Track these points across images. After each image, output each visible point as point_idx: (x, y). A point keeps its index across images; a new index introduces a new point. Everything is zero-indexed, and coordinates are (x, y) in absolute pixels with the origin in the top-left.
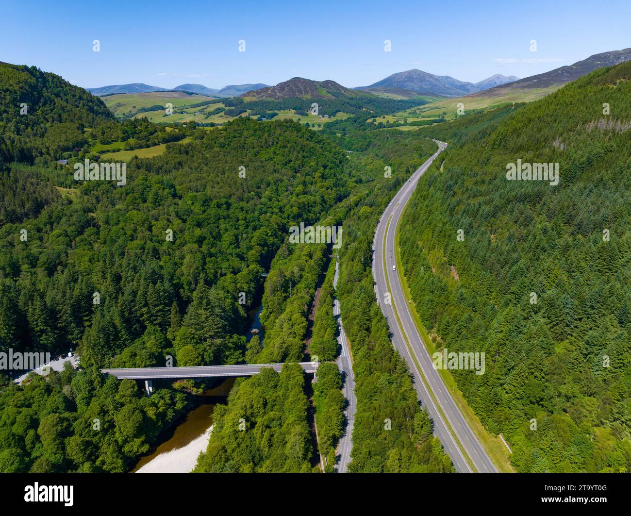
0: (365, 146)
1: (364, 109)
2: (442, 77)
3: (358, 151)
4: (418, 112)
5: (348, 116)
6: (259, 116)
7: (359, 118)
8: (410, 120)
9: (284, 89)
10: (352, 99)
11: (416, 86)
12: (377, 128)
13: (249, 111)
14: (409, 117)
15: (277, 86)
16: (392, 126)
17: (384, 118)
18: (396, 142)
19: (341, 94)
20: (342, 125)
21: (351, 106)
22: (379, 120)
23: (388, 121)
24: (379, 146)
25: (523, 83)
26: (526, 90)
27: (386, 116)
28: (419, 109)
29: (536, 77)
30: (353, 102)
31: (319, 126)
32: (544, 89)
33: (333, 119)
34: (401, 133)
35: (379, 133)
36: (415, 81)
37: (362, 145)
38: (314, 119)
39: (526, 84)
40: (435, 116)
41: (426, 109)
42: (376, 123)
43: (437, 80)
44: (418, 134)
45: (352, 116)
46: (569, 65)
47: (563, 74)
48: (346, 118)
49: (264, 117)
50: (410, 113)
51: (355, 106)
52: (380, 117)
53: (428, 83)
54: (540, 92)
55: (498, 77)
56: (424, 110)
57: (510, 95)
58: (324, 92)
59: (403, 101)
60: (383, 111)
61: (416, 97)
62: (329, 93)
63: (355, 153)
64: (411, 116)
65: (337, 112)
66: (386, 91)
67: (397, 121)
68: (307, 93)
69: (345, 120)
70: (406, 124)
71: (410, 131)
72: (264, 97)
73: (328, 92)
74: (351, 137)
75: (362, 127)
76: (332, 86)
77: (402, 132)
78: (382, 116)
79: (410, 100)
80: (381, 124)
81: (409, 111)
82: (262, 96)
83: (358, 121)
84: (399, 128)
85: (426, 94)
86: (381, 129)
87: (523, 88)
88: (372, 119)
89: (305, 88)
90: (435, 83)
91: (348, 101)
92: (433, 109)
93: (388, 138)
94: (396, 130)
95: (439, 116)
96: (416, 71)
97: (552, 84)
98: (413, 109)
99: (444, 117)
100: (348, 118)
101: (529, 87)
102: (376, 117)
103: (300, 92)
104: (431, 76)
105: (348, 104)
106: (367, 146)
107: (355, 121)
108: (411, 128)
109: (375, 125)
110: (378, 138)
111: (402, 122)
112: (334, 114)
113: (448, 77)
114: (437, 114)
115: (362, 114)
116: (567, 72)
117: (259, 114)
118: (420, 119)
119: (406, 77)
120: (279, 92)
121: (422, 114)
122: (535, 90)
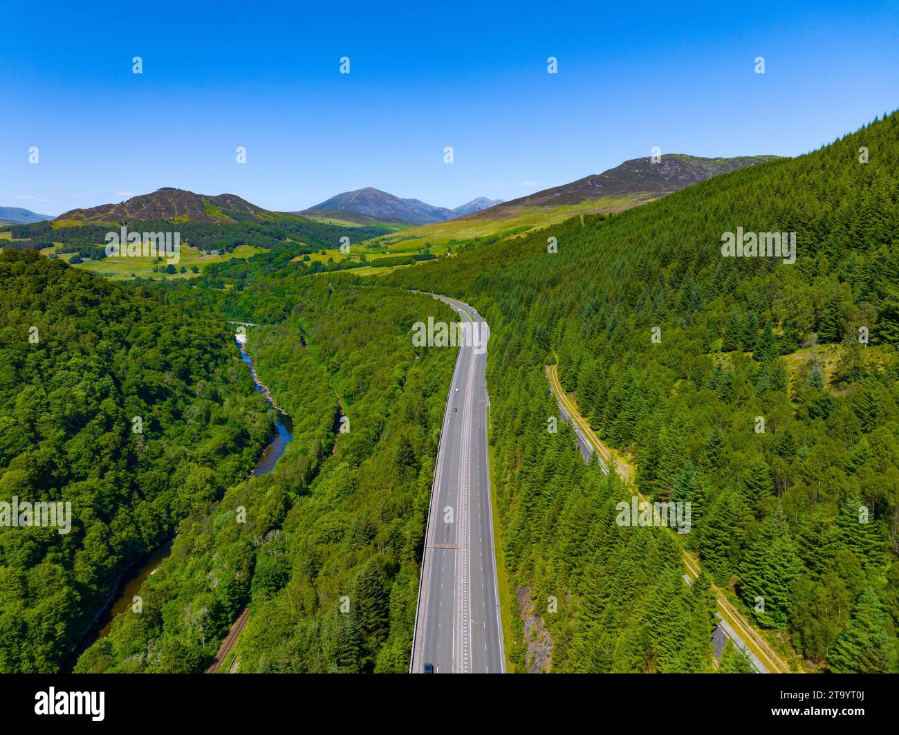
0: (280, 311)
1: (288, 240)
2: (408, 200)
3: (265, 321)
4: (382, 244)
5: (258, 252)
6: (77, 254)
7: (277, 256)
8: (371, 257)
9: (140, 207)
10: (267, 223)
11: (372, 210)
12: (311, 272)
13: (59, 245)
14: (368, 253)
15: (128, 201)
16: (339, 267)
17: (324, 254)
18: (347, 302)
19: (249, 215)
20: (241, 268)
21: (264, 234)
22: (314, 257)
23: (331, 260)
24: (311, 310)
25: (541, 199)
26: (548, 208)
27: (327, 251)
28: (384, 239)
29: (557, 189)
30: (267, 229)
31: (195, 270)
32: (575, 206)
33: (227, 257)
34: (358, 281)
35: (311, 281)
36: (371, 204)
37: (273, 310)
38: (190, 258)
39: (545, 199)
40: (412, 250)
41: (396, 240)
42: (309, 264)
43: (402, 203)
44: (394, 283)
45: (265, 251)
46: (598, 173)
47: (594, 185)
48: (252, 255)
49: (88, 256)
50: (369, 247)
51: (271, 234)
52: (317, 252)
53: (389, 207)
54: (570, 210)
55: (483, 200)
56: (391, 241)
57: (527, 216)
58: (216, 213)
59: (356, 229)
60: (322, 244)
61: (374, 224)
62: (227, 214)
63: (258, 326)
64: (370, 250)
65: (236, 244)
66: (327, 216)
67: (349, 259)
68: (182, 212)
69: (250, 259)
70: (364, 264)
71: (375, 276)
72: (99, 221)
73: (224, 213)
74: (251, 292)
75: (281, 271)
76: (232, 202)
77: (359, 278)
78: (321, 251)
79: (366, 228)
80: (317, 265)
81: (366, 243)
82: (96, 219)
83: (276, 260)
84: (351, 271)
85: (388, 220)
86: (317, 274)
87: (542, 205)
88: (303, 256)
89: (179, 204)
90: (399, 207)
91: (259, 225)
92: (406, 239)
93: (330, 292)
94: (346, 275)
95: (419, 249)
96: (370, 190)
97: (584, 200)
98: (373, 240)
99: (428, 251)
100: (256, 255)
101: (550, 203)
102: (310, 253)
103: (170, 211)
104: (393, 198)
105: (258, 231)
106: (285, 310)
107: (270, 261)
108: (377, 271)
109: (306, 267)
110: (309, 292)
111: (358, 261)
112: (231, 247)
113: (415, 201)
114: (416, 246)
115: (282, 248)
116: (599, 183)
117: (79, 249)
118: (388, 255)
119: (357, 198)
120: (131, 212)
121: (390, 247)
122: (561, 208)
